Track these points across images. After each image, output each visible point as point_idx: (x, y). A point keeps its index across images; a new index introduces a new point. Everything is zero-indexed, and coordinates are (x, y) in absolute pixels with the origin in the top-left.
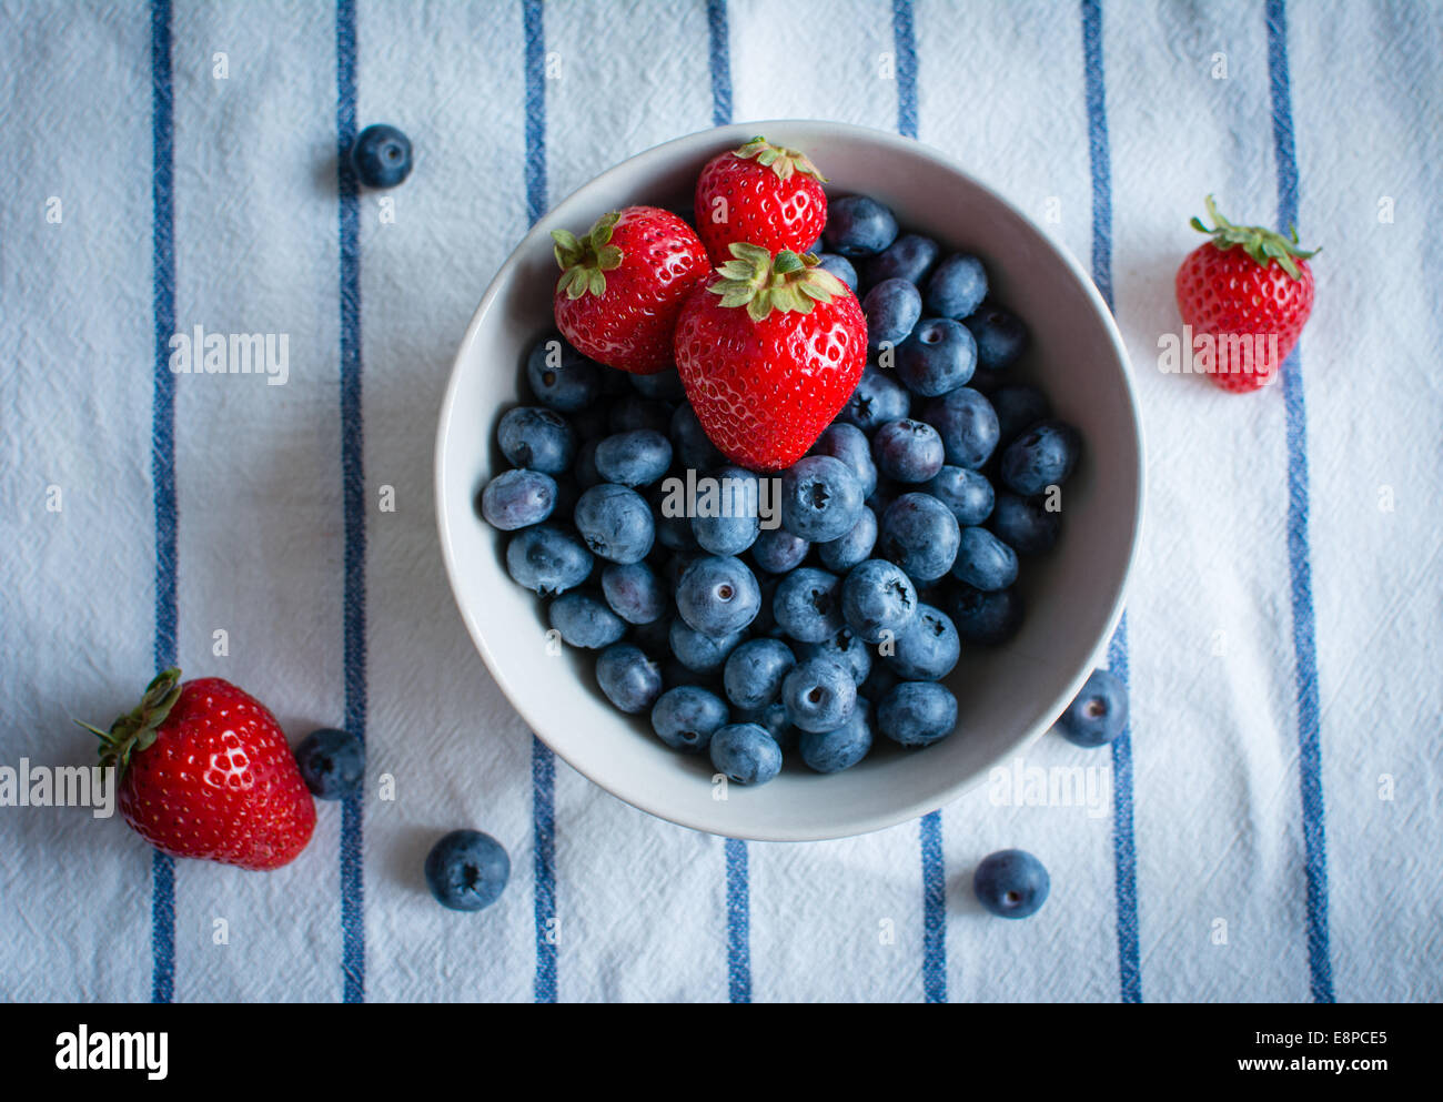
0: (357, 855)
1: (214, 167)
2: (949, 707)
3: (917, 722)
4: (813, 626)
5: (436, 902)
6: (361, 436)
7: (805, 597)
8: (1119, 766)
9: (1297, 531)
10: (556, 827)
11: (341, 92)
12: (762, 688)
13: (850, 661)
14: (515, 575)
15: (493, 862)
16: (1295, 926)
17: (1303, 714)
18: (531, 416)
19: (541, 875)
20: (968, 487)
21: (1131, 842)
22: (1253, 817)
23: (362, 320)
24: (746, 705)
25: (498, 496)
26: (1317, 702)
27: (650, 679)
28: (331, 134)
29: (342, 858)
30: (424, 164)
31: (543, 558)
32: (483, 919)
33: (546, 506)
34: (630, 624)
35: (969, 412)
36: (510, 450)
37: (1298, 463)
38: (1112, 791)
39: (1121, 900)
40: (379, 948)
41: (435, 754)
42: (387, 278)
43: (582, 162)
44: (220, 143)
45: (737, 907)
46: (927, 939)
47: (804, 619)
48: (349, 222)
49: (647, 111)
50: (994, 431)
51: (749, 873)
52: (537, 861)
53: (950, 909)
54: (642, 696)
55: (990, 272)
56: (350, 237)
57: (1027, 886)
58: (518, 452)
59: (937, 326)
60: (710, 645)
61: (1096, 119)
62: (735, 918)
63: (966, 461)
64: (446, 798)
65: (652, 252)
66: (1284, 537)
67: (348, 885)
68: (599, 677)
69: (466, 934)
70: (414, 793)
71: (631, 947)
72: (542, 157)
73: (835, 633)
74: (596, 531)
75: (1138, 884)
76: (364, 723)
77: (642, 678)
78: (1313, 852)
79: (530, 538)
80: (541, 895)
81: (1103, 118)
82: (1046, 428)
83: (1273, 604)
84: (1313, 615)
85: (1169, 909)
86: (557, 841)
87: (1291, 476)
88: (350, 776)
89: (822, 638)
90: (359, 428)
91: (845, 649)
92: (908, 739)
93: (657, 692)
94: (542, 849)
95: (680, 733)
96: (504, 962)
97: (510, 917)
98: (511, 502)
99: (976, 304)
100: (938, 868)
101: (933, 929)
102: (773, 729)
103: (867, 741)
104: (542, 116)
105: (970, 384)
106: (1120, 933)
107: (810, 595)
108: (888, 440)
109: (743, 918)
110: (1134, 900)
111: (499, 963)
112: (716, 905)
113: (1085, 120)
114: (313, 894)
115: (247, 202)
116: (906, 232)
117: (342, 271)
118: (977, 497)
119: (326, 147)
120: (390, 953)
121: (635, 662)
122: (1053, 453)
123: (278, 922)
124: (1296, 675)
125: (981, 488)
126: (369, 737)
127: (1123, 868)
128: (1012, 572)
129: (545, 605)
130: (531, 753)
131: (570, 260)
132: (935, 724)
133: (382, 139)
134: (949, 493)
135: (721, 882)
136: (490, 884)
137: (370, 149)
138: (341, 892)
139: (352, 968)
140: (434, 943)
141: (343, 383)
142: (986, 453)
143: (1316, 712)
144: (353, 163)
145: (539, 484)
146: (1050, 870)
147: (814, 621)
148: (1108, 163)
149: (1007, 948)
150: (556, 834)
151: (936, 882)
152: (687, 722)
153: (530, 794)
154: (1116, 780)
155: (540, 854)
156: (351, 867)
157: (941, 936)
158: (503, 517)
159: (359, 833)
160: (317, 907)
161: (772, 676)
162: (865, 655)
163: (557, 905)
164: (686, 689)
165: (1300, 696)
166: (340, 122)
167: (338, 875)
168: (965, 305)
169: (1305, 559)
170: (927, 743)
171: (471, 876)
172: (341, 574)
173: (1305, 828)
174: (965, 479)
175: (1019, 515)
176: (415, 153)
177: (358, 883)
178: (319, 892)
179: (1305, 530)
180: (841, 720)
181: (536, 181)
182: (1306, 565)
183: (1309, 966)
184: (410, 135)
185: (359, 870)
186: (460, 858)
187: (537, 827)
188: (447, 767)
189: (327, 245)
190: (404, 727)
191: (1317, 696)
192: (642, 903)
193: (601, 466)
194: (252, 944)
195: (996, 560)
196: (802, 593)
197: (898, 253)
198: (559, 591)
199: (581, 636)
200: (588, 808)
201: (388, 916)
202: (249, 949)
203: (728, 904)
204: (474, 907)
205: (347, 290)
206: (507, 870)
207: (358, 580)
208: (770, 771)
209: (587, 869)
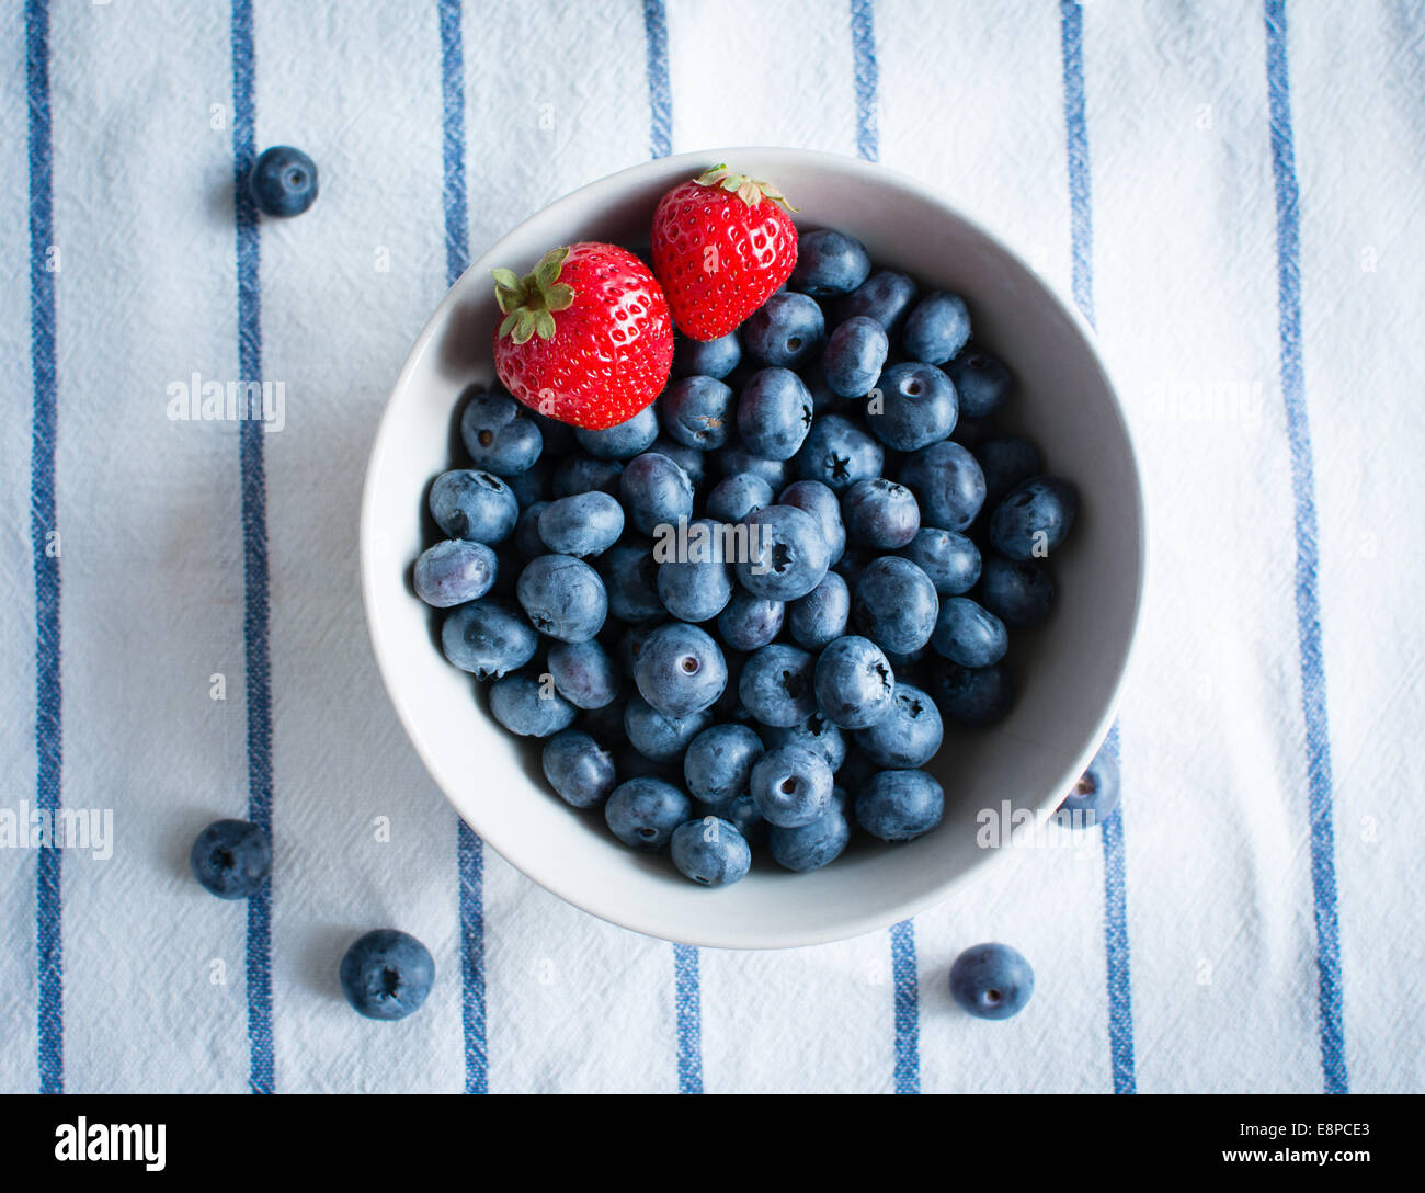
0: (265, 959)
1: (97, 196)
2: (934, 797)
3: (899, 816)
4: (781, 710)
5: (352, 1009)
6: (264, 492)
7: (775, 678)
8: (1110, 848)
9: (1306, 589)
10: (485, 925)
11: (237, 110)
12: (726, 779)
13: (824, 747)
14: (451, 657)
15: (414, 966)
16: (1307, 1025)
17: (1314, 791)
18: (467, 480)
19: (469, 977)
20: (952, 551)
21: (1123, 933)
22: (1258, 904)
23: (262, 364)
24: (709, 798)
25: (432, 570)
26: (1330, 777)
27: (602, 771)
28: (227, 156)
29: (248, 962)
30: (330, 189)
31: (483, 638)
32: (406, 1028)
33: (484, 580)
34: (580, 709)
35: (952, 468)
36: (444, 519)
37: (1307, 510)
38: (1103, 877)
39: (1114, 998)
40: (289, 1061)
41: (350, 844)
42: (290, 316)
43: (506, 184)
44: (103, 168)
45: (687, 1011)
46: (898, 1042)
47: (773, 703)
48: (248, 255)
49: (576, 127)
50: (979, 488)
51: (700, 973)
52: (465, 962)
53: (924, 1010)
54: (594, 789)
55: (974, 313)
56: (249, 272)
57: (1009, 983)
58: (453, 521)
59: (918, 375)
60: (669, 730)
61: (1076, 130)
62: (685, 1022)
63: (951, 522)
64: (363, 894)
65: (606, 288)
66: (1292, 593)
67: (255, 992)
68: (545, 768)
69: (387, 1045)
70: (327, 889)
71: (570, 1057)
72: (461, 181)
73: (807, 717)
74: (542, 607)
75: (1132, 979)
76: (271, 812)
77: (594, 769)
78: (1326, 943)
79: (468, 615)
80: (469, 1000)
81: (1083, 129)
82: (1038, 486)
83: (1280, 668)
84: (1324, 680)
85: (1167, 1007)
86: (486, 940)
87: (1298, 525)
88: (254, 872)
89: (791, 723)
90: (262, 484)
91: (817, 733)
92: (889, 835)
93: (611, 784)
94: (470, 948)
95: (637, 830)
96: (429, 1075)
97: (435, 1026)
98: (446, 577)
99: (957, 347)
100: (910, 963)
101: (905, 1032)
102: (740, 823)
103: (844, 835)
104: (462, 134)
105: (952, 438)
106: (1112, 1034)
107: (781, 677)
108: (860, 499)
109: (694, 1023)
110: (1128, 998)
111: (423, 1076)
112: (664, 1008)
113: (1064, 132)
114: (216, 1003)
115: (134, 233)
116: (879, 268)
117: (241, 310)
118: (962, 563)
119: (221, 171)
120: (303, 1067)
121: (587, 751)
122: (1047, 513)
123: (177, 1033)
124: (1306, 746)
125: (966, 552)
126: (276, 827)
127: (1115, 962)
128: (999, 647)
129: (485, 688)
130: (457, 843)
131: (513, 302)
132: (920, 817)
133: (284, 163)
134: (930, 558)
135: (669, 982)
136: (412, 990)
137: (271, 174)
138: (247, 1000)
139: (260, 1083)
140: (351, 1055)
141: (242, 433)
142: (972, 513)
143: (1328, 788)
144: (252, 190)
145: (477, 556)
146: (1033, 966)
147: (784, 704)
148: (1089, 179)
149: (987, 1052)
150: (485, 932)
151: (908, 980)
152: (645, 817)
153: (456, 888)
154: (1107, 865)
155: (466, 954)
156: (258, 972)
157: (914, 1039)
158: (437, 594)
159: (268, 934)
160: (221, 1017)
161: (737, 766)
162: (839, 739)
163: (487, 1012)
164: (643, 781)
165: (1310, 770)
166: (237, 144)
167: (244, 981)
168: (945, 349)
169: (1316, 618)
170: (911, 837)
171: (391, 982)
172: (241, 645)
173: (1317, 916)
174: (948, 543)
175: (1010, 581)
176: (320, 177)
177: (266, 989)
178: (222, 1000)
179: (1315, 585)
180: (818, 812)
181: (455, 206)
182: (1316, 624)
183: (1322, 1069)
184: (315, 158)
185: (267, 975)
186: (379, 962)
187: (464, 924)
188: (363, 860)
189: (223, 279)
190: (315, 815)
191: (1329, 770)
192: (582, 1007)
193: (546, 535)
194: (148, 1059)
195: (982, 634)
196: (772, 674)
197: (871, 292)
198: (501, 674)
199: (525, 723)
200: (519, 902)
201: (300, 1026)
202: (145, 1063)
203: (677, 1007)
204: (395, 1015)
205: (245, 330)
206: (431, 975)
207: (260, 652)
208: (738, 871)
209: (521, 970)
